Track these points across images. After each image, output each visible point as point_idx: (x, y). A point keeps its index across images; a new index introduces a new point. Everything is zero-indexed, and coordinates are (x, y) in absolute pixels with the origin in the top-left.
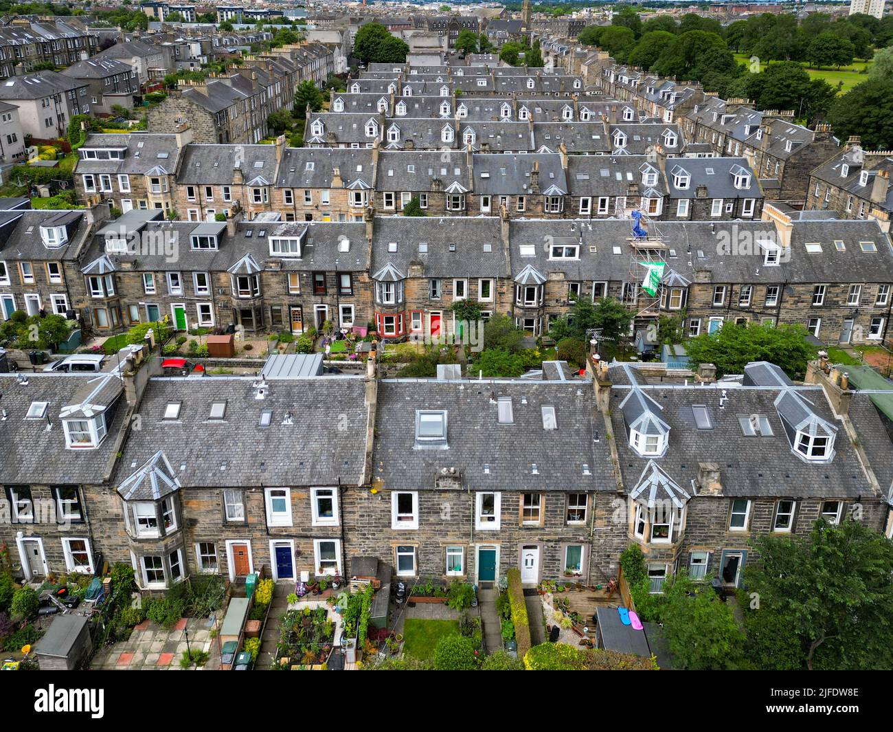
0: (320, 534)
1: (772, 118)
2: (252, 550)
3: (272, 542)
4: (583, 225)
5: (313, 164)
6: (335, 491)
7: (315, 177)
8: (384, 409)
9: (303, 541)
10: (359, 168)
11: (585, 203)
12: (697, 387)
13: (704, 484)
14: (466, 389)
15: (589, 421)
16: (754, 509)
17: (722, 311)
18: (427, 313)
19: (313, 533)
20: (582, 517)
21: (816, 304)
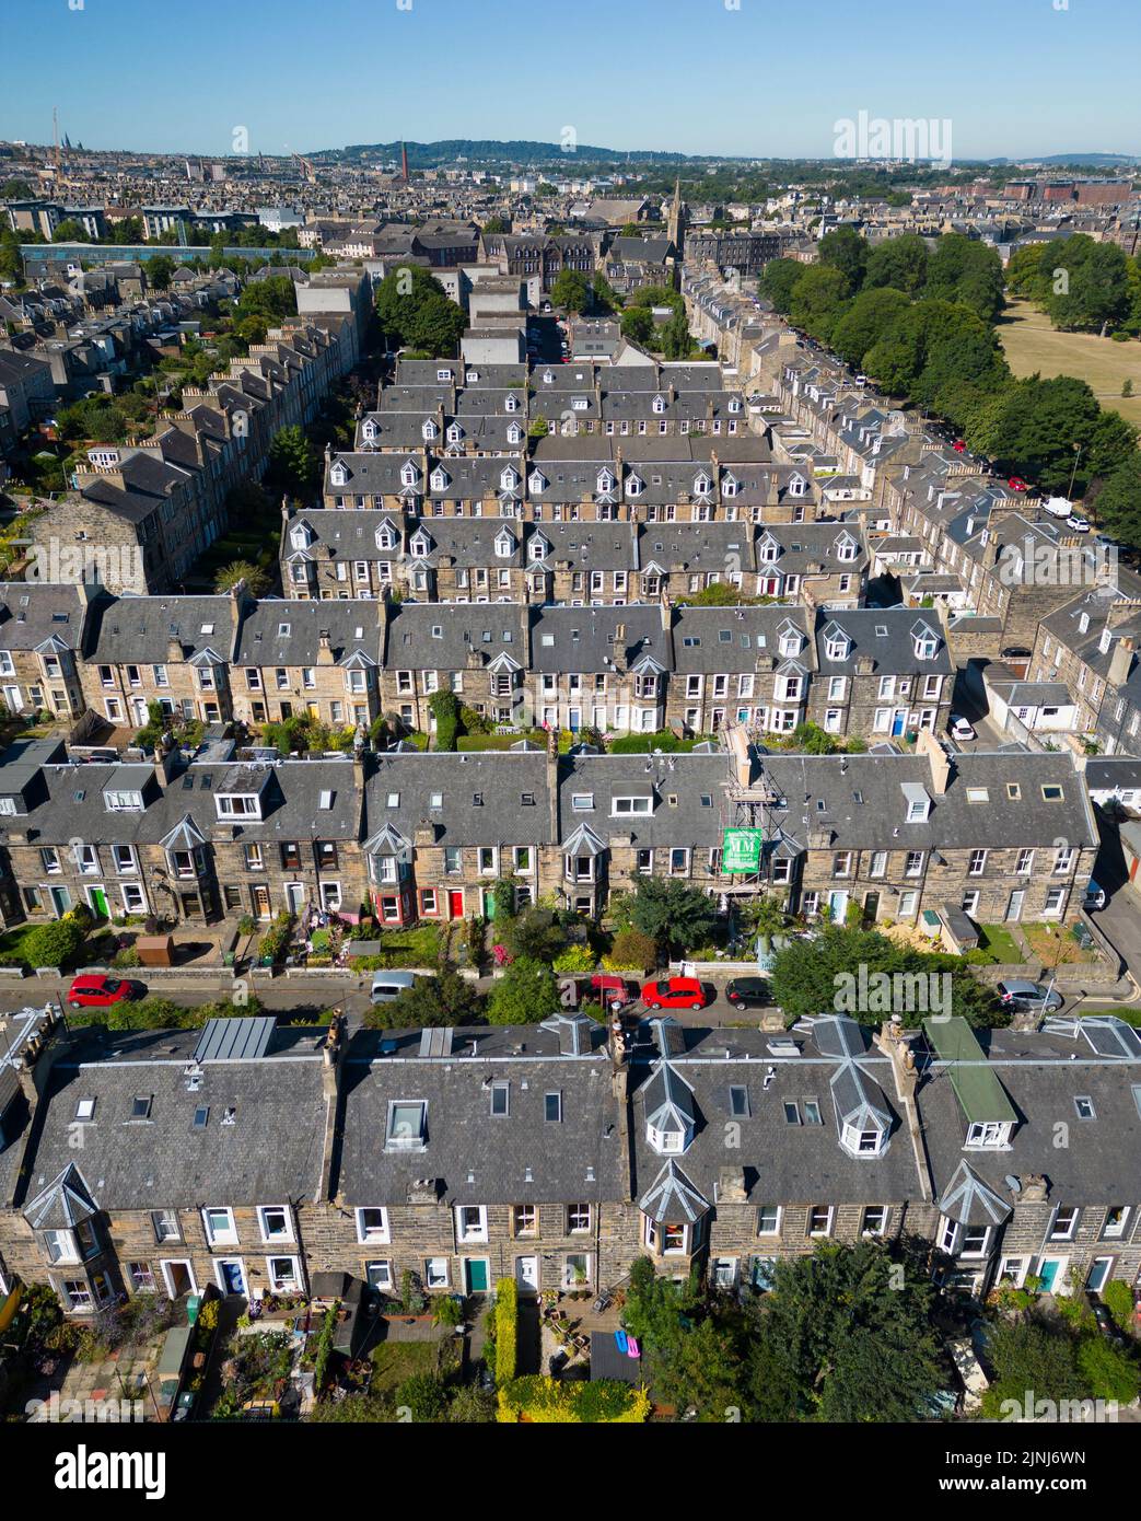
0: (273, 1250)
1: (1006, 510)
2: (193, 1269)
3: (215, 1261)
4: (662, 762)
5: (289, 625)
6: (286, 1208)
7: (292, 646)
8: (350, 1098)
9: (253, 1258)
10: (359, 632)
11: (694, 683)
12: (740, 1061)
13: (725, 1191)
14: (453, 1070)
15: (601, 1109)
16: (785, 1214)
17: (846, 883)
18: (442, 889)
19: (265, 1251)
20: (586, 1225)
21: (973, 873)
